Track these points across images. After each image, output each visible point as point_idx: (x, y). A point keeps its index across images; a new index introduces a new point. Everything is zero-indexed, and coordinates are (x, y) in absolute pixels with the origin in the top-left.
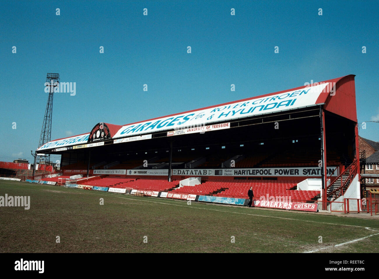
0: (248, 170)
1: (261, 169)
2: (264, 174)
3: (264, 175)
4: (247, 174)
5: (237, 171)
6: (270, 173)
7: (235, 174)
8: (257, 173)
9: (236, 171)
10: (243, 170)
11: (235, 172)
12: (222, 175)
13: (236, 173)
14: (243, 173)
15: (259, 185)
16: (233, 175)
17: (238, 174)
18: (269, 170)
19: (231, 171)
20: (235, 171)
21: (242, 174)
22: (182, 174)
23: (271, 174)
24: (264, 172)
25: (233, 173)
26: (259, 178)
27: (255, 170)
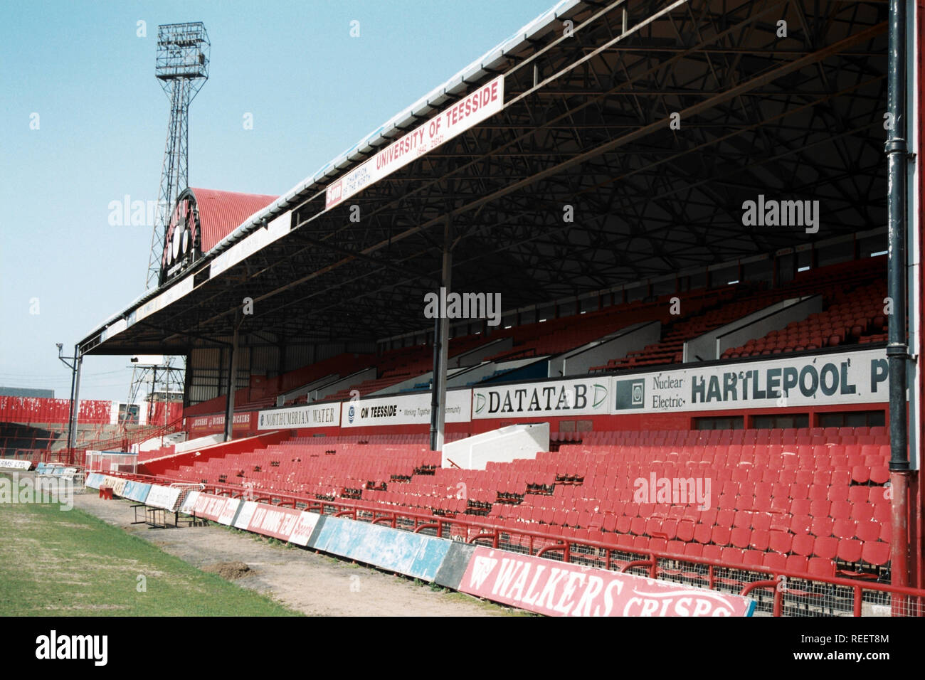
0: (749, 374)
1: (806, 361)
2: (819, 390)
3: (820, 399)
4: (745, 397)
5: (703, 382)
6: (849, 383)
7: (694, 401)
8: (788, 386)
9: (699, 383)
10: (727, 376)
11: (697, 389)
12: (642, 406)
13: (698, 395)
14: (727, 388)
15: (756, 461)
16: (689, 407)
17: (709, 400)
18: (844, 365)
19: (678, 383)
20: (694, 379)
21: (726, 399)
22: (503, 411)
23: (852, 390)
24: (818, 381)
25: (685, 392)
26: (797, 417)
27: (777, 372)
